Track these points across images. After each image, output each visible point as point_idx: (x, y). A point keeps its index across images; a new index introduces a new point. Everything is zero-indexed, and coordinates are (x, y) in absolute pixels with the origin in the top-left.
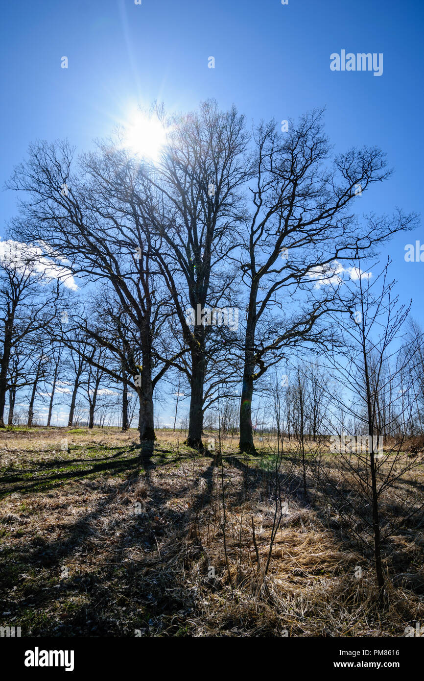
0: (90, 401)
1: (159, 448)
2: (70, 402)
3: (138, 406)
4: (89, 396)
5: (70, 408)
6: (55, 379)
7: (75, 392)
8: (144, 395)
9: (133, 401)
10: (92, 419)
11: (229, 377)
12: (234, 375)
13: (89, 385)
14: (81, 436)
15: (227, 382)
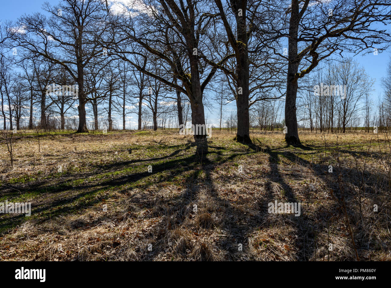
0: (152, 109)
1: (212, 145)
2: (138, 111)
3: (190, 111)
4: (151, 105)
5: (138, 115)
6: (124, 93)
7: (140, 103)
8: (194, 98)
9: (186, 107)
10: (155, 122)
11: (265, 83)
12: (269, 80)
13: (150, 97)
14: (145, 137)
15: (263, 87)
